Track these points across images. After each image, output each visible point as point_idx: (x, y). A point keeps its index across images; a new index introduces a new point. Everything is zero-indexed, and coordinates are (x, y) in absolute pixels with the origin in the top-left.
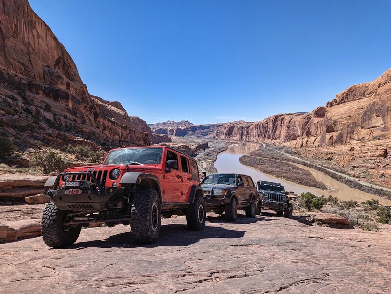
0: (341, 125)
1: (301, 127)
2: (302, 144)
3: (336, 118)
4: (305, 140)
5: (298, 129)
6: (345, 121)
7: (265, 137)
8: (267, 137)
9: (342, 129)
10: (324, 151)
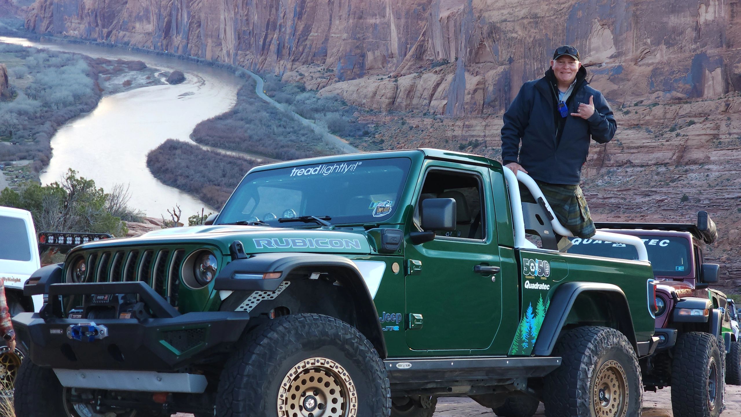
0: (510, 43)
1: (403, 21)
2: (394, 99)
3: (495, 16)
4: (405, 82)
5: (393, 27)
6: (520, 33)
7: (264, 49)
8: (273, 48)
9: (511, 61)
10: (458, 132)
